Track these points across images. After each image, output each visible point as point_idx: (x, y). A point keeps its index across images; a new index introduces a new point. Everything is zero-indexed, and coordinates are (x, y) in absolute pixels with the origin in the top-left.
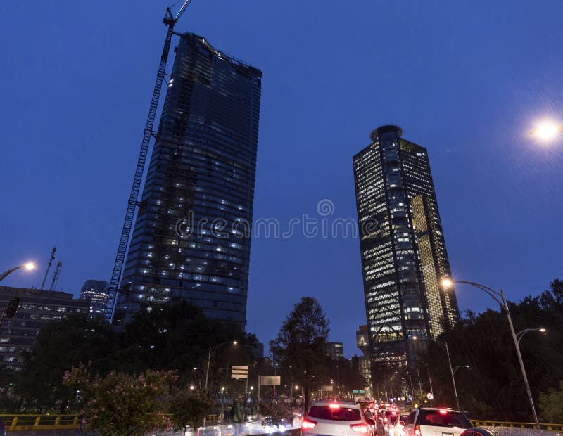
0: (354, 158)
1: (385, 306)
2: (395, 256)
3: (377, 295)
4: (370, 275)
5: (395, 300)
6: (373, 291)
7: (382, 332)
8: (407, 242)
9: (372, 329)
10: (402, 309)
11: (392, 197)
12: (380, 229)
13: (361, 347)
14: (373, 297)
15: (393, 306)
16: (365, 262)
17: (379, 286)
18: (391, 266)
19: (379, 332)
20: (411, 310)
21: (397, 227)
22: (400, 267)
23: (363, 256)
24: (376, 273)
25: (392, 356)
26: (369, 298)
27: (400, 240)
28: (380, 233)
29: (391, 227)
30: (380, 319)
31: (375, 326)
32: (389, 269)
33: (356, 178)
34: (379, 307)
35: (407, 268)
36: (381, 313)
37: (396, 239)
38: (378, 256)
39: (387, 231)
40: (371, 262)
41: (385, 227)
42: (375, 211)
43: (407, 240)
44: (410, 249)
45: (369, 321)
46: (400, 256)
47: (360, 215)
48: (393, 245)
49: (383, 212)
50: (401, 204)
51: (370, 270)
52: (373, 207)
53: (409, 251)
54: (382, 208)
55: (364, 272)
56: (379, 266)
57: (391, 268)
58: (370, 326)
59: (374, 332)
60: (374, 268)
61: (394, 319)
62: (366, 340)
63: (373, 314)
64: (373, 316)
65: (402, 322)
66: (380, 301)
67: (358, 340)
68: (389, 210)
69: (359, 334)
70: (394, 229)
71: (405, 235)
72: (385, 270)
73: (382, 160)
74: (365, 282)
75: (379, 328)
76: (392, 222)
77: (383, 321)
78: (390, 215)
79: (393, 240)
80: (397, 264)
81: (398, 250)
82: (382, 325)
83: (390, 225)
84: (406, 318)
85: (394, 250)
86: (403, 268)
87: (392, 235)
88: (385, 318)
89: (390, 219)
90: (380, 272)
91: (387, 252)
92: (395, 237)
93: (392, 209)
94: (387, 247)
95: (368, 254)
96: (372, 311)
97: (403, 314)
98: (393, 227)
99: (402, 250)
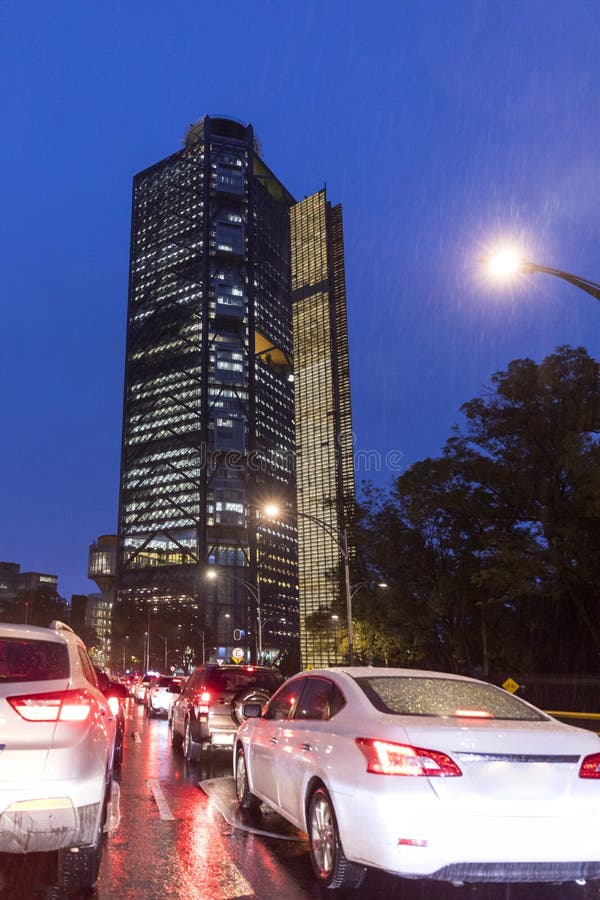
0: (138, 179)
1: (165, 496)
2: (205, 397)
3: (150, 476)
4: (141, 433)
5: (190, 486)
6: (140, 467)
7: (150, 550)
8: (237, 373)
9: (128, 542)
10: (204, 504)
11: (217, 273)
12: (180, 338)
13: (97, 577)
14: (141, 478)
15: (184, 498)
16: (131, 406)
17: (157, 457)
18: (192, 416)
19: (142, 549)
20: (224, 506)
21: (220, 339)
22: (214, 421)
23: (128, 394)
24: (154, 431)
25: (165, 594)
26: (129, 480)
27: (222, 365)
28: (178, 348)
29: (205, 337)
30: (148, 523)
31: (135, 535)
32: (188, 422)
33: (136, 225)
34: (153, 498)
35: (228, 424)
36: (154, 509)
37: (215, 364)
38: (165, 394)
39: (196, 344)
40: (146, 407)
41: (192, 333)
42: (173, 299)
43: (238, 367)
44: (242, 389)
45: (122, 524)
46: (217, 398)
47: (134, 307)
48: (206, 374)
49: (192, 302)
50: (236, 292)
51: (140, 423)
52: (168, 291)
53: (240, 395)
54: (189, 293)
55: (127, 426)
56: (165, 417)
57: (193, 421)
58: (123, 536)
59: (130, 548)
60: (153, 420)
61: (181, 523)
62: (109, 564)
63: (135, 512)
64: (134, 516)
65: (201, 529)
66: (156, 486)
67: (92, 561)
68: (206, 300)
69: (95, 550)
70: (213, 342)
71: (236, 356)
72: (178, 425)
73: (208, 188)
74: (125, 448)
75: (142, 542)
76: (210, 326)
77: (155, 527)
78: (207, 310)
79: (206, 364)
80: (207, 414)
81: (215, 386)
82: (153, 535)
83: (205, 333)
84: (210, 523)
85: (205, 386)
86: (220, 423)
87: (206, 353)
88: (161, 521)
89: (206, 320)
90: (165, 428)
91: (189, 388)
92: (212, 360)
93: (214, 300)
94: (190, 377)
95: (141, 391)
96: (133, 507)
97: (204, 515)
98: (210, 338)
99: (223, 387)
